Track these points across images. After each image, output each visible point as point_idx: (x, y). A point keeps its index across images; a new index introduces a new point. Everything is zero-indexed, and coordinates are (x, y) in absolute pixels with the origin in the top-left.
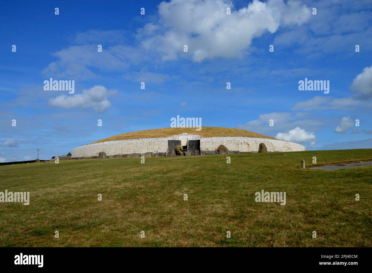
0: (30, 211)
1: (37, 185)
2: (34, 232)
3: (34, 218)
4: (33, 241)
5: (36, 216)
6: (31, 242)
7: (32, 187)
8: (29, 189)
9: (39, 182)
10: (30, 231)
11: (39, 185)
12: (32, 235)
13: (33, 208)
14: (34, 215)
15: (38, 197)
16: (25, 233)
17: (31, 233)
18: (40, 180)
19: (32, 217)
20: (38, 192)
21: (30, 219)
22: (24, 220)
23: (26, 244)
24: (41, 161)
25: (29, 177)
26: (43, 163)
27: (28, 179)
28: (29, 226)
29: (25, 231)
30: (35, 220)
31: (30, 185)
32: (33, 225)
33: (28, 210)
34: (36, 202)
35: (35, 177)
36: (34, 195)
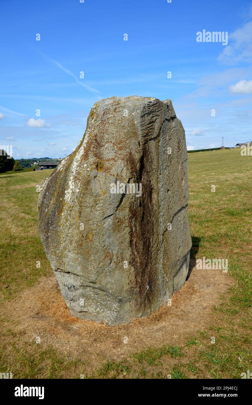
0: (222, 193)
1: (226, 170)
2: (227, 212)
3: (226, 200)
4: (227, 219)
5: (228, 198)
6: (226, 220)
7: (221, 172)
8: (218, 174)
9: (227, 168)
10: (224, 211)
11: (227, 170)
12: (226, 214)
13: (224, 191)
14: (226, 197)
15: (227, 181)
16: (219, 211)
17: (224, 213)
18: (227, 165)
19: (224, 199)
20: (228, 176)
21: (223, 200)
22: (217, 201)
23: (222, 221)
24: (226, 148)
25: (217, 163)
26: (228, 151)
27: (216, 165)
28: (222, 206)
29: (219, 210)
30: (226, 202)
31: (219, 170)
32: (226, 206)
33: (220, 192)
34: (225, 185)
35: (222, 163)
36: (223, 179)
